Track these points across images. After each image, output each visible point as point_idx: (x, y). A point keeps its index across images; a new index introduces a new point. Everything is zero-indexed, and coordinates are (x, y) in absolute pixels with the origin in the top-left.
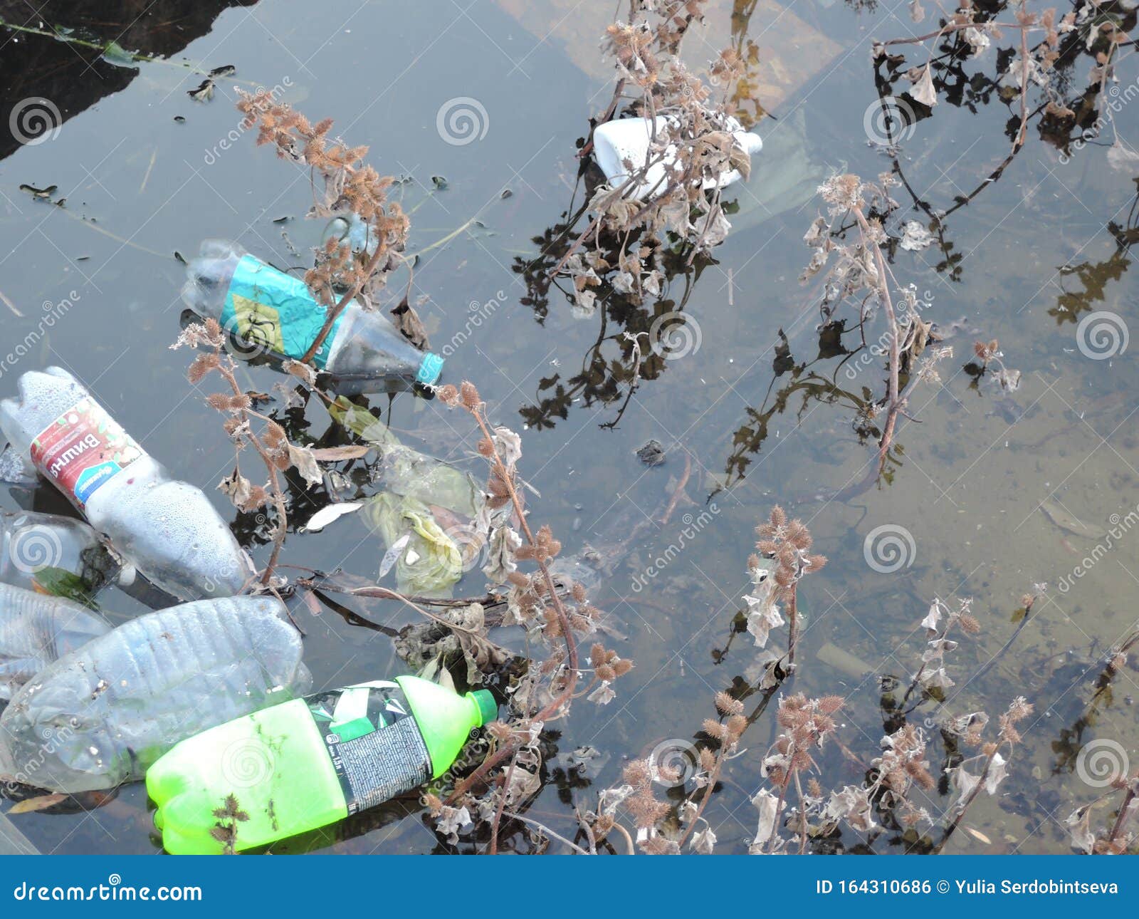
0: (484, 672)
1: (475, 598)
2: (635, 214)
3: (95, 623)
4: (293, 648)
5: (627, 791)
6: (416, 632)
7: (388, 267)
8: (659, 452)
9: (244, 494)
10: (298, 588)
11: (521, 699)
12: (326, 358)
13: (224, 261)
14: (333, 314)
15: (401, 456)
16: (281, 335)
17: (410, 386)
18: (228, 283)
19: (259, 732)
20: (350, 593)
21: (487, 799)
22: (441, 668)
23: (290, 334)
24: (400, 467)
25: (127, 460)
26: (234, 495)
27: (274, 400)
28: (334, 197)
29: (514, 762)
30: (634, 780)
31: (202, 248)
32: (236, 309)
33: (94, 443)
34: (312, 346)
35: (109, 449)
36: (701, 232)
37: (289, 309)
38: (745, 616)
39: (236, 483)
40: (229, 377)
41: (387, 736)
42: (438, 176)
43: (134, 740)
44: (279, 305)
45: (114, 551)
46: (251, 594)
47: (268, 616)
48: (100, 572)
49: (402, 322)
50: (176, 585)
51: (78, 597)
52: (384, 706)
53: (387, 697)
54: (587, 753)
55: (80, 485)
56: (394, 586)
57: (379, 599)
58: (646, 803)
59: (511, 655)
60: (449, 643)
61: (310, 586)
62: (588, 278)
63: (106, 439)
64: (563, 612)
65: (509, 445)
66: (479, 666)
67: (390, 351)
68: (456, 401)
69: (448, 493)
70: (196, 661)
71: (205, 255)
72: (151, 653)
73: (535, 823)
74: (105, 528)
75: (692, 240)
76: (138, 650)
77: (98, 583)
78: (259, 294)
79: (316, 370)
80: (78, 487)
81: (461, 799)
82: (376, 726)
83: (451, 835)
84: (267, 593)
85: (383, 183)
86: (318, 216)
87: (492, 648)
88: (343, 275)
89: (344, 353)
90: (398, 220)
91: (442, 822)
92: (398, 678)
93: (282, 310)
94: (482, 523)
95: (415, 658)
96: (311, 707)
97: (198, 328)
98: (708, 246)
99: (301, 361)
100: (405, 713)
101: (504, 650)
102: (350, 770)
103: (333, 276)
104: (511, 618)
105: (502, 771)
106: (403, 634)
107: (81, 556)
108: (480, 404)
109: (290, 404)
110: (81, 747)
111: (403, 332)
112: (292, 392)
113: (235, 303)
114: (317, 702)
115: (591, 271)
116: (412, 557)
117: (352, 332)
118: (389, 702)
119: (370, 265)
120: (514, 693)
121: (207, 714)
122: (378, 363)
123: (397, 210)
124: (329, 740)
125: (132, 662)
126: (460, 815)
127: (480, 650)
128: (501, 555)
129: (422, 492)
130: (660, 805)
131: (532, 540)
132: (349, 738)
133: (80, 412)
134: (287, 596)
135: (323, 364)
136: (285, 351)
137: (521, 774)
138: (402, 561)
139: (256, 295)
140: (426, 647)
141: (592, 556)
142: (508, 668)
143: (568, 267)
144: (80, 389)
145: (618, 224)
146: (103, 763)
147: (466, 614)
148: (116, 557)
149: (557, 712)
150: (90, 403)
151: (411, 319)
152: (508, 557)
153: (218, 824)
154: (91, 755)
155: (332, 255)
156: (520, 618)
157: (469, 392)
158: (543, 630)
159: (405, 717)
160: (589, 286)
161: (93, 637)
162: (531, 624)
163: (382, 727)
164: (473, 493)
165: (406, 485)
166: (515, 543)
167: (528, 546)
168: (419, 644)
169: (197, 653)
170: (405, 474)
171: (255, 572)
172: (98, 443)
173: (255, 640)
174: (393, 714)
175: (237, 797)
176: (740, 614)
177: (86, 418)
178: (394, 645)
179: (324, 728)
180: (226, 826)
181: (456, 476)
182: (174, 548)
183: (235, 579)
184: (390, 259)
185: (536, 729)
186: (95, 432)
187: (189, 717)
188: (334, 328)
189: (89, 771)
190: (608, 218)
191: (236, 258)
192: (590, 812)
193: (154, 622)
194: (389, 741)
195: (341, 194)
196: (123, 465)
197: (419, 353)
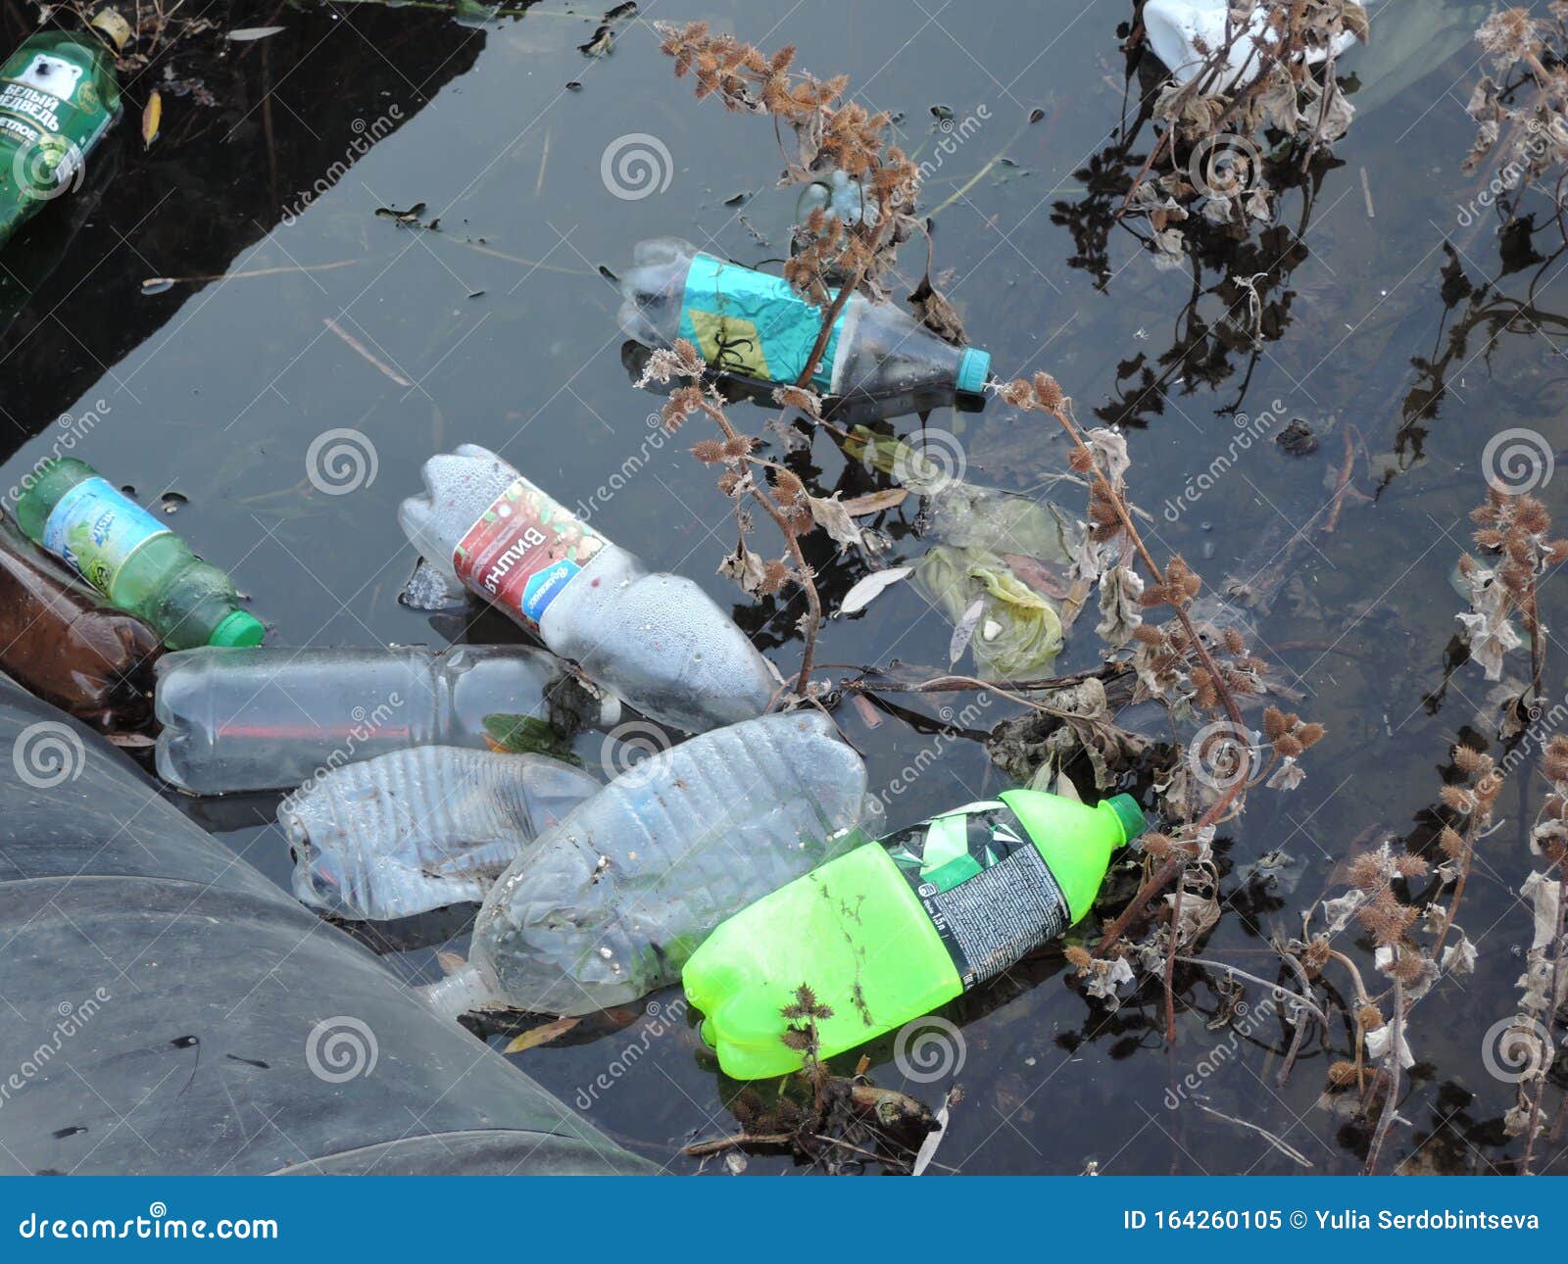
0: (1116, 771)
1: (1088, 672)
2: (1220, 113)
3: (577, 781)
4: (854, 773)
5: (1356, 898)
6: (1016, 730)
7: (896, 238)
8: (1306, 434)
9: (756, 574)
10: (843, 695)
11: (1177, 798)
12: (830, 377)
13: (670, 266)
14: (831, 313)
15: (955, 494)
16: (763, 355)
17: (949, 396)
18: (680, 296)
19: (826, 895)
20: (916, 691)
21: (1150, 942)
22: (1057, 772)
23: (775, 351)
24: (955, 509)
25: (587, 555)
26: (742, 578)
27: (768, 445)
28: (811, 152)
29: (1181, 887)
30: (1365, 882)
31: (636, 254)
32: (697, 330)
33: (538, 539)
34: (809, 363)
35: (559, 543)
36: (1315, 123)
37: (768, 317)
38: (1464, 642)
39: (743, 562)
40: (716, 416)
41: (1001, 877)
42: (938, 106)
43: (658, 931)
44: (755, 315)
45: (587, 681)
46: (785, 710)
47: (813, 736)
48: (573, 712)
49: (925, 312)
50: (678, 715)
51: (549, 750)
52: (990, 836)
53: (992, 823)
54: (1276, 861)
55: (530, 598)
56: (974, 672)
57: (957, 692)
58: (1387, 910)
59: (1150, 741)
60: (1062, 738)
61: (860, 689)
62: (1170, 212)
63: (553, 532)
64: (1216, 671)
65: (1111, 452)
66: (1109, 764)
67: (915, 354)
68: (1030, 401)
69: (1027, 535)
70: (724, 813)
71: (643, 263)
72: (662, 810)
73: (1221, 965)
74: (570, 652)
75: (1303, 138)
76: (643, 809)
77: (573, 727)
78: (725, 305)
79: (819, 396)
80: (526, 602)
81: (1115, 948)
82: (984, 864)
83: (1108, 999)
84: (806, 705)
85: (874, 123)
86: (794, 182)
87: (1122, 735)
88: (837, 259)
89: (851, 366)
90: (903, 170)
91: (1093, 983)
92: (1002, 795)
93: (760, 320)
94: (1087, 565)
95: (1020, 765)
96: (891, 851)
97: (667, 354)
98: (1327, 142)
99: (796, 385)
100: (1019, 840)
101: (1139, 737)
102: (958, 929)
103: (822, 264)
104: (1144, 691)
105: (1166, 901)
106: (998, 735)
107: (545, 694)
108: (1063, 401)
109: (791, 446)
110: (588, 951)
111: (928, 324)
112: (791, 431)
113: (694, 322)
114: (898, 844)
115: (1171, 201)
116: (991, 629)
117: (858, 336)
118: (996, 829)
119: (871, 240)
120: (1165, 792)
121: (750, 883)
122: (901, 373)
123: (898, 157)
124: (922, 892)
125: (638, 826)
126: (1117, 968)
127: (1107, 741)
128: (1119, 607)
129: (990, 539)
130: (1406, 910)
131: (1160, 577)
132: (949, 885)
133: (512, 499)
134: (833, 706)
135: (827, 386)
136: (772, 376)
137: (1192, 902)
138: (978, 636)
139: (721, 306)
140: (1031, 748)
141: (1238, 591)
142: (1148, 761)
143: (1137, 201)
144: (506, 469)
145: (1199, 131)
146: (621, 968)
147: (1079, 695)
148: (591, 689)
149: (1229, 811)
150: (523, 485)
151: (937, 306)
152: (1128, 607)
153: (791, 1027)
154: (603, 959)
155: (817, 234)
156: (1156, 689)
157: (1047, 386)
158: (1191, 700)
159: (1020, 846)
160: (1172, 222)
161: (580, 800)
162: (1170, 696)
163: (992, 864)
164: (1060, 530)
165: (966, 533)
166: (1135, 587)
167: (1156, 587)
168: (1023, 746)
169: (724, 802)
170: (962, 518)
171: (783, 681)
172: (543, 538)
173: (800, 772)
174: (1004, 843)
175: (813, 987)
176: (1456, 639)
177: (522, 507)
178: (987, 752)
179: (913, 876)
180: (803, 1029)
181: (1032, 509)
182: (668, 665)
183: (758, 694)
184: (898, 227)
185: (1206, 836)
186: (537, 524)
187: (728, 889)
188: (835, 334)
189: (603, 981)
190: (1183, 126)
191: (685, 259)
192: (1294, 940)
193: (659, 767)
194: (1004, 882)
195: (821, 146)
196: (582, 563)
197: (955, 351)
